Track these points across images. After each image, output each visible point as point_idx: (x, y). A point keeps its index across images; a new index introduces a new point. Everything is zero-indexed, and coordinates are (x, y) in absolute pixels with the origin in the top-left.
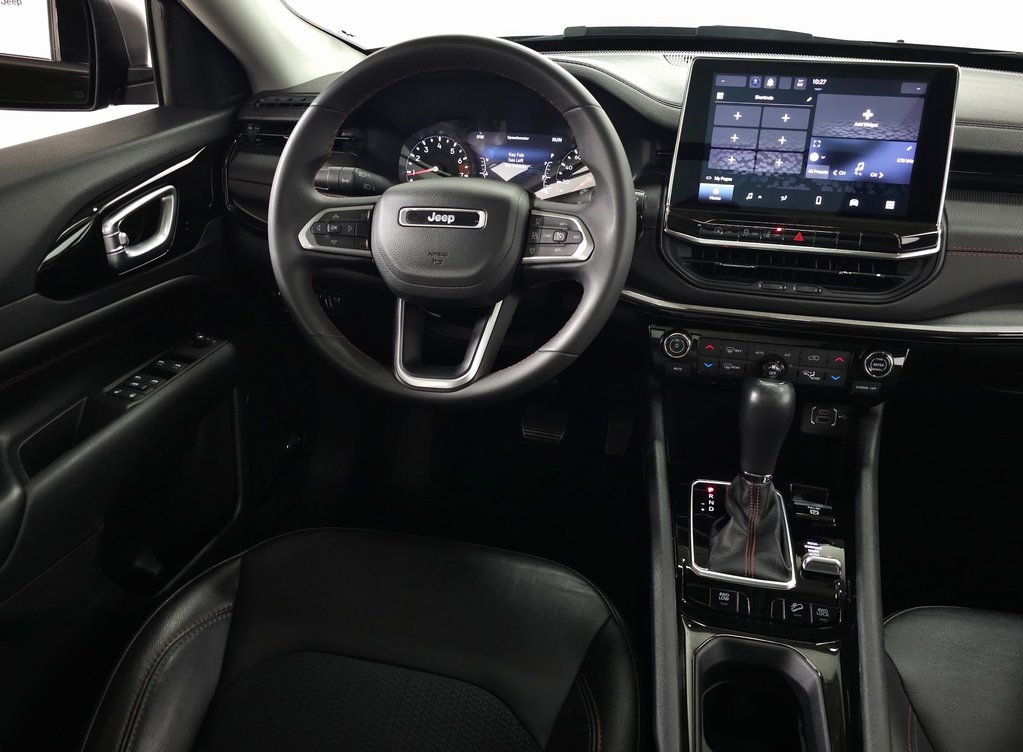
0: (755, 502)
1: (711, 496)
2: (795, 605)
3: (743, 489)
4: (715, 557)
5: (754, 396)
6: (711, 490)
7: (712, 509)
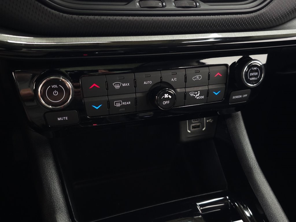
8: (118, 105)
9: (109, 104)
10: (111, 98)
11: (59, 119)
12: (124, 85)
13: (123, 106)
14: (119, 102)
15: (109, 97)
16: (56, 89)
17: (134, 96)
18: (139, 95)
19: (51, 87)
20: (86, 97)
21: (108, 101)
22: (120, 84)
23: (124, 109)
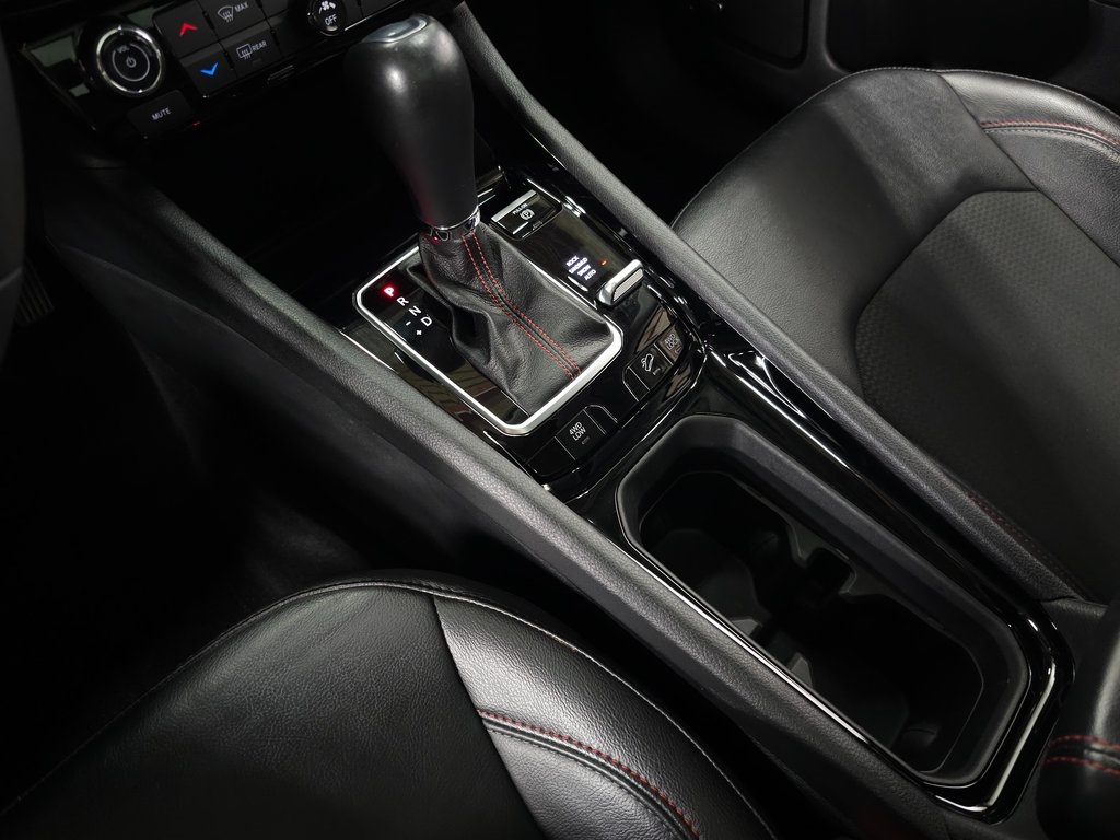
0: (480, 263)
1: (402, 301)
2: (644, 362)
3: (450, 256)
4: (516, 391)
5: (396, 78)
6: (389, 291)
7: (427, 321)
8: (246, 55)
9: (229, 57)
10: (227, 44)
11: (156, 117)
12: (239, 8)
13: (255, 55)
14: (244, 48)
15: (223, 42)
16: (125, 54)
17: (264, 26)
18: (274, 21)
19: (117, 52)
20: (183, 57)
21: (225, 51)
22: (230, 9)
23: (260, 60)
